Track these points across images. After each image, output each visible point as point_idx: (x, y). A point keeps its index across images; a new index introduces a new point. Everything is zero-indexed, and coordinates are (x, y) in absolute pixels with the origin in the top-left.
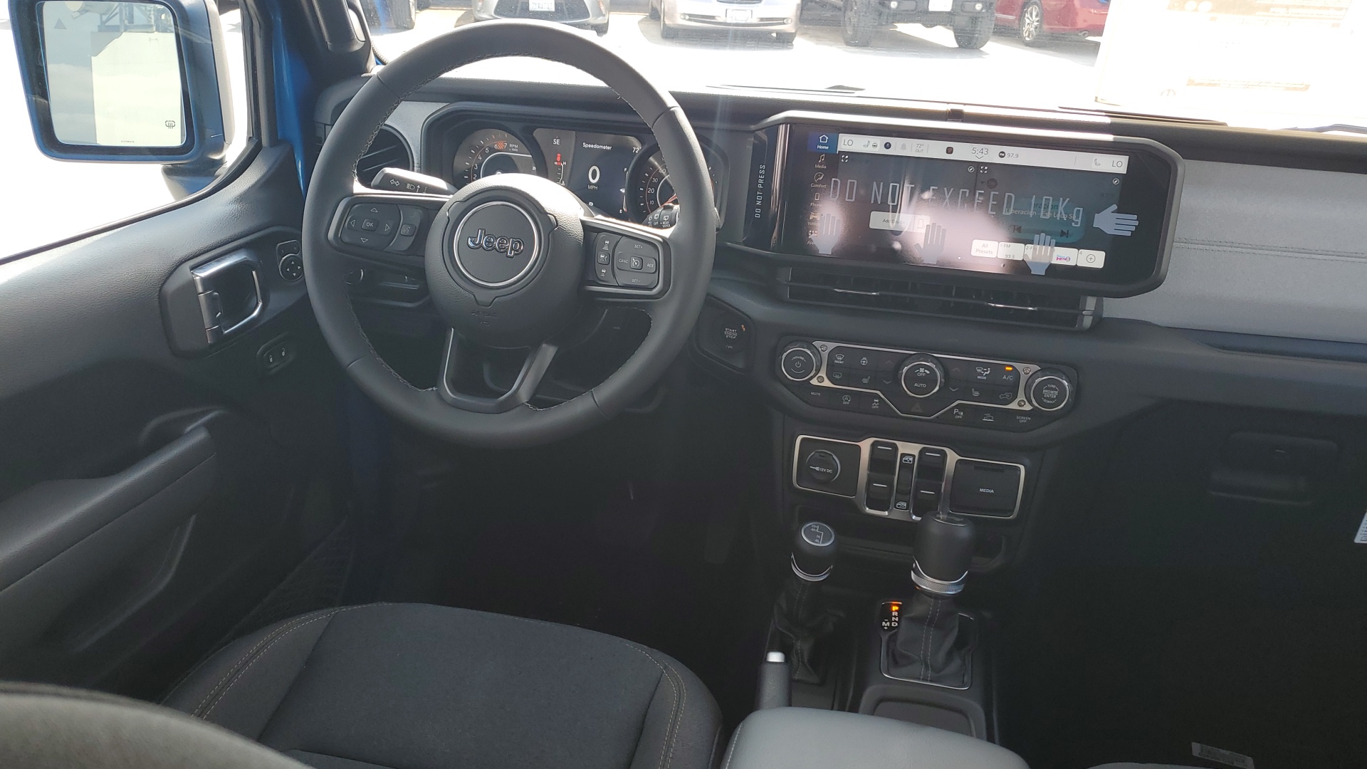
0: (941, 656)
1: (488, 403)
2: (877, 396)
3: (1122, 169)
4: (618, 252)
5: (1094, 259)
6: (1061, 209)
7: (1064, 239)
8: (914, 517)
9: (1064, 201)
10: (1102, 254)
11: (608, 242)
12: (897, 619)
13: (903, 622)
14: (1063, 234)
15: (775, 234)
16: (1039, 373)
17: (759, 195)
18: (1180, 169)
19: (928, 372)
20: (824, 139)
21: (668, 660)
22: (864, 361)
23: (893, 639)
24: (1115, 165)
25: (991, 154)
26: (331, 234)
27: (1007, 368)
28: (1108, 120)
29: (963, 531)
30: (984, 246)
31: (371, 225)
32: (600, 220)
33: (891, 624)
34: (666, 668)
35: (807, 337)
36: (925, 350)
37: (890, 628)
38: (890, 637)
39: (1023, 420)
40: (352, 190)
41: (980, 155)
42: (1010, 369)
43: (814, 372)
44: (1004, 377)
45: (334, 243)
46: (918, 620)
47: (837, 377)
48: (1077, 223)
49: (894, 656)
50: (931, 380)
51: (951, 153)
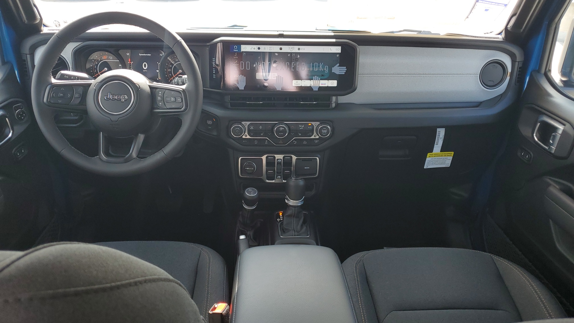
0: (299, 227)
1: (121, 160)
2: (267, 140)
3: (340, 51)
4: (165, 96)
5: (333, 83)
6: (321, 67)
7: (323, 77)
8: (283, 181)
9: (321, 64)
10: (336, 81)
11: (161, 92)
12: (282, 217)
13: (285, 217)
14: (322, 75)
15: (222, 83)
16: (320, 125)
17: (214, 69)
18: (358, 50)
19: (283, 129)
20: (236, 47)
21: (202, 247)
22: (261, 127)
23: (282, 224)
24: (337, 50)
25: (295, 49)
26: (45, 100)
27: (309, 124)
28: (332, 34)
29: (301, 183)
30: (296, 82)
31: (62, 95)
32: (155, 84)
33: (280, 219)
34: (202, 249)
35: (239, 121)
36: (281, 121)
37: (280, 221)
38: (281, 224)
39: (316, 141)
40: (52, 82)
41: (291, 50)
42: (310, 124)
43: (243, 133)
44: (309, 128)
45: (47, 104)
46: (290, 216)
47: (252, 134)
48: (326, 71)
49: (283, 230)
50: (284, 132)
51: (282, 49)
